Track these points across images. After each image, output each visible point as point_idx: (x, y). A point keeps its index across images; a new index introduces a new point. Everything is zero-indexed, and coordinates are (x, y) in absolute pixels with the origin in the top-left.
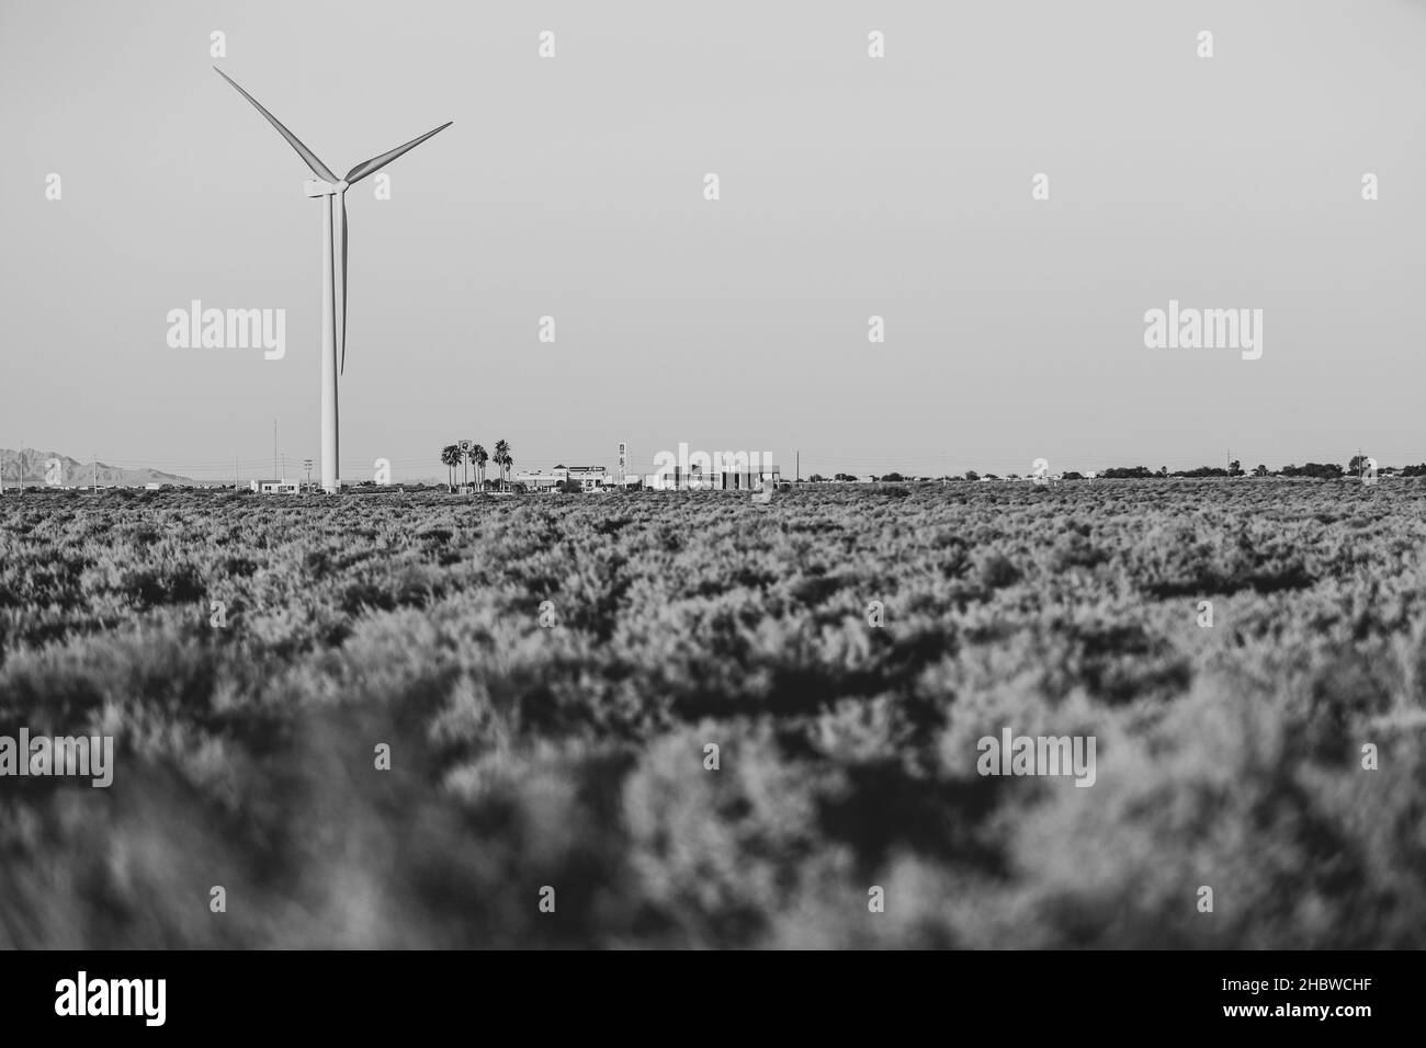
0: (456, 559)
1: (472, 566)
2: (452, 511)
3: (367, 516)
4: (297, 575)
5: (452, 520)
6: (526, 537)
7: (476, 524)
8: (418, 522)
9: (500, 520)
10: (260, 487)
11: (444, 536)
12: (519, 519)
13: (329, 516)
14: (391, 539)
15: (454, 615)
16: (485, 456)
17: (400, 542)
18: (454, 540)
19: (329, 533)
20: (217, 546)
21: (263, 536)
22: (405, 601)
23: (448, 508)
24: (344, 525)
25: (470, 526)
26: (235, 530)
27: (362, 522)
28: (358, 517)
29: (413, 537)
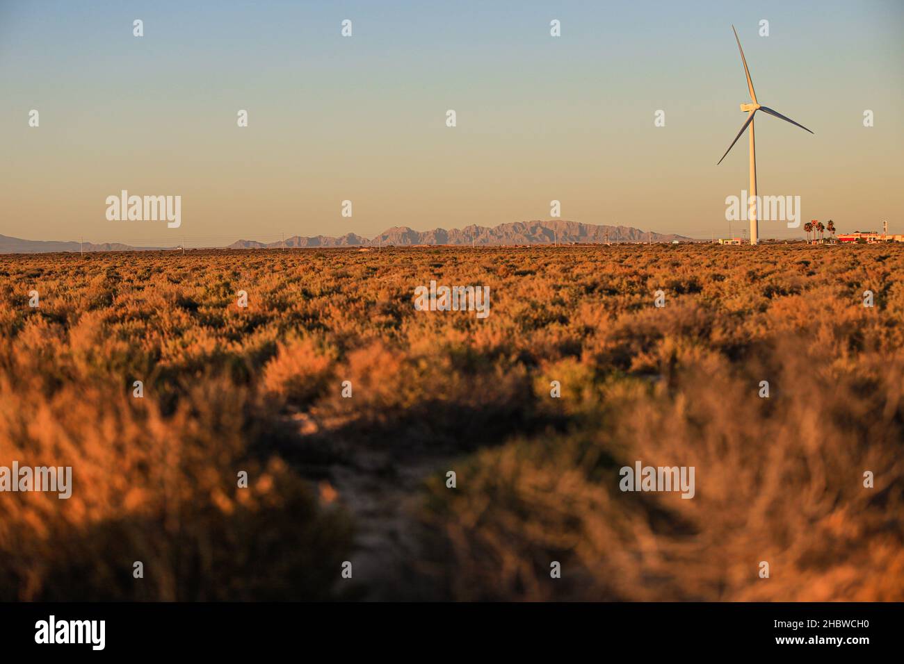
0: (813, 273)
1: (821, 276)
2: (810, 252)
3: (771, 255)
4: (742, 280)
5: (810, 256)
6: (844, 264)
7: (821, 258)
8: (795, 257)
9: (831, 256)
10: (723, 242)
11: (807, 263)
12: (840, 255)
13: (755, 255)
14: (783, 264)
15: (815, 298)
16: (823, 227)
17: (788, 266)
18: (811, 265)
19: (755, 262)
20: (707, 268)
21: (726, 263)
22: (792, 292)
23: (808, 251)
24: (762, 259)
25: (818, 259)
26: (713, 261)
27: (770, 257)
28: (768, 255)
29: (793, 264)
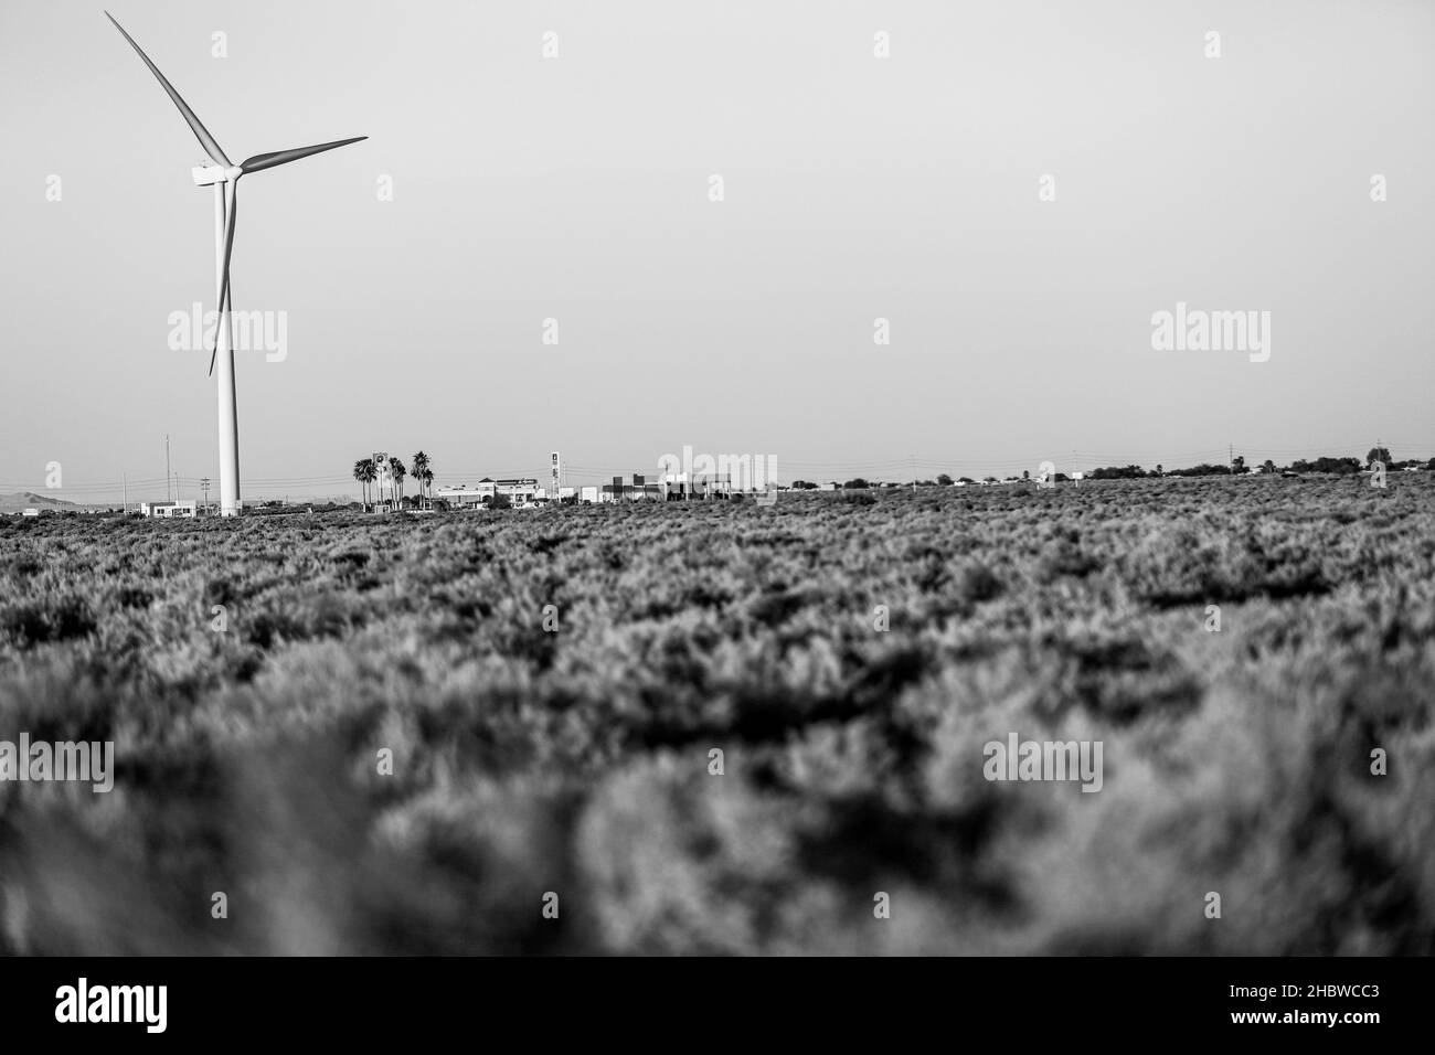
0: (374, 584)
1: (393, 591)
2: (368, 532)
3: (273, 540)
4: (198, 605)
5: (368, 542)
6: (452, 558)
7: (396, 545)
8: (331, 544)
9: (422, 540)
10: (152, 511)
11: (360, 560)
12: (442, 539)
13: (230, 540)
14: (302, 563)
15: (376, 645)
16: (401, 470)
17: (312, 566)
18: (372, 563)
19: (231, 559)
20: (107, 576)
21: (158, 564)
22: (320, 631)
23: (363, 529)
24: (247, 550)
25: (389, 548)
26: (126, 558)
27: (268, 547)
28: (264, 541)
29: (325, 561)
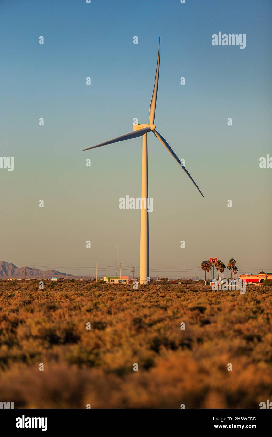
0: (207, 322)
1: (216, 327)
2: (206, 295)
3: (163, 297)
4: (127, 330)
5: (206, 301)
6: (244, 311)
7: (219, 303)
8: (189, 301)
9: (231, 301)
10: (109, 280)
11: (202, 310)
12: (241, 301)
13: (143, 296)
14: (175, 310)
15: (208, 355)
16: (223, 266)
17: (180, 312)
18: (208, 311)
19: (144, 307)
20: (87, 313)
21: (111, 307)
22: (182, 345)
23: (205, 293)
24: (151, 302)
25: (216, 304)
26: (96, 304)
27: (160, 301)
28: (158, 297)
29: (186, 309)
